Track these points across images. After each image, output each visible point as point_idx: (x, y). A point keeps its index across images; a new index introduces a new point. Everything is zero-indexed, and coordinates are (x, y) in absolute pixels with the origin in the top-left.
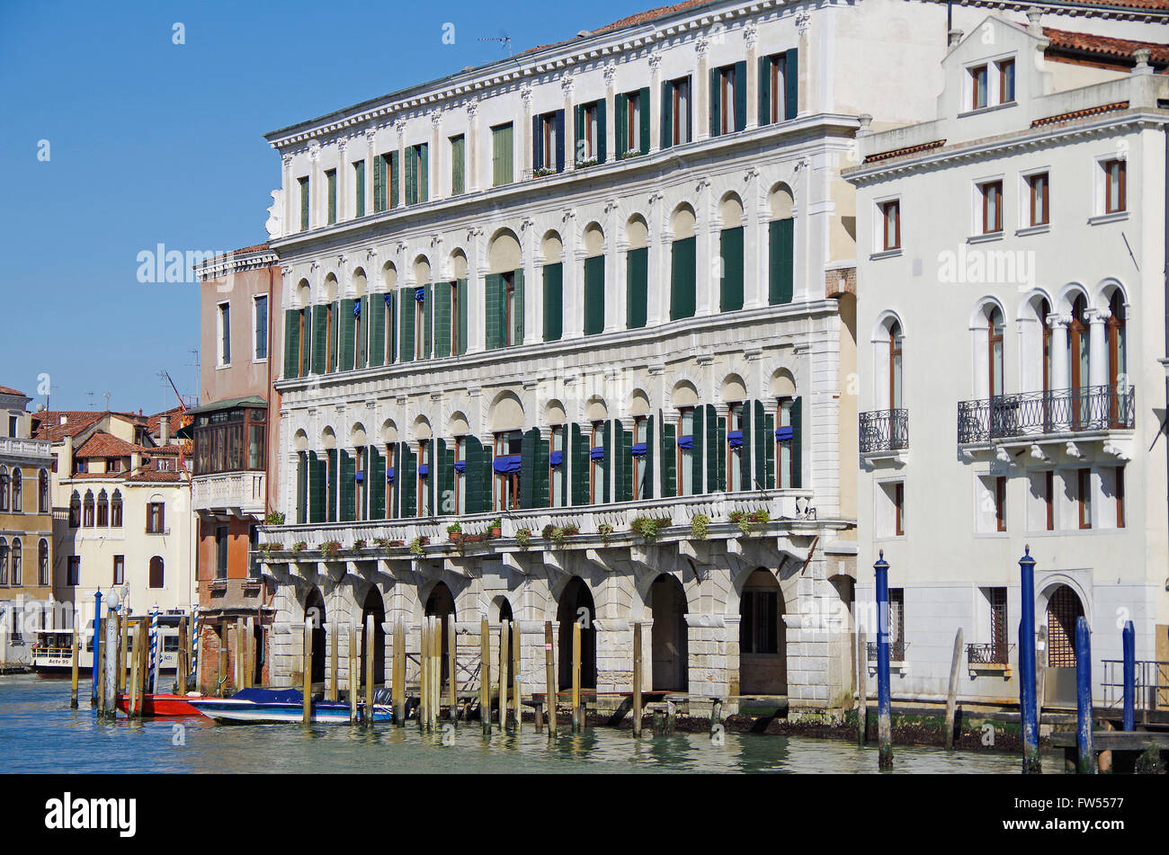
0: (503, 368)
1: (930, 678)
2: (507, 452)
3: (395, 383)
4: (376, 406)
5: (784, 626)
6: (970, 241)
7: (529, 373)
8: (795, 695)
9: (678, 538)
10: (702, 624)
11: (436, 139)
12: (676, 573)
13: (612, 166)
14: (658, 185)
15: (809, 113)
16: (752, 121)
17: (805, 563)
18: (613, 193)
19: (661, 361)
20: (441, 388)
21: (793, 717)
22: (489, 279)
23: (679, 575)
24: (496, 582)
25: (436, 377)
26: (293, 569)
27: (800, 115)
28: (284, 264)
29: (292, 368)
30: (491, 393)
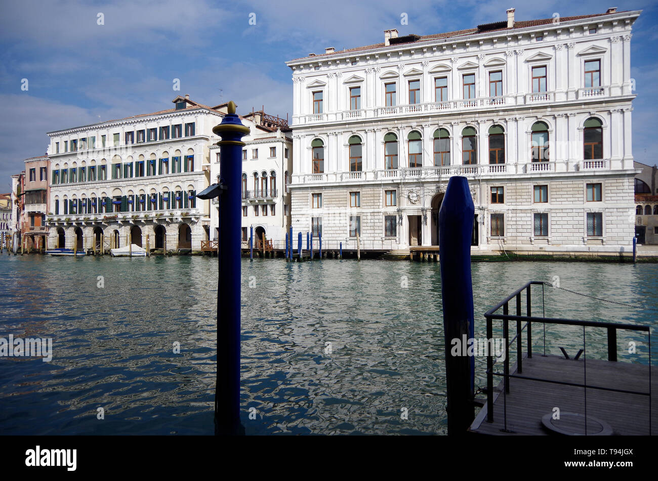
0: (117, 183)
2: (115, 200)
3: (85, 186)
4: (80, 190)
5: (191, 235)
7: (124, 184)
8: (193, 249)
9: (166, 218)
10: (170, 235)
11: (98, 136)
12: (163, 225)
13: (146, 143)
14: (159, 147)
15: (198, 135)
16: (183, 136)
17: (197, 223)
18: (147, 148)
19: (159, 183)
20: (99, 187)
21: (193, 253)
22: (113, 165)
24: (115, 227)
25: (98, 185)
26: (56, 224)
27: (196, 135)
28: (52, 160)
29: (54, 182)
30: (113, 188)
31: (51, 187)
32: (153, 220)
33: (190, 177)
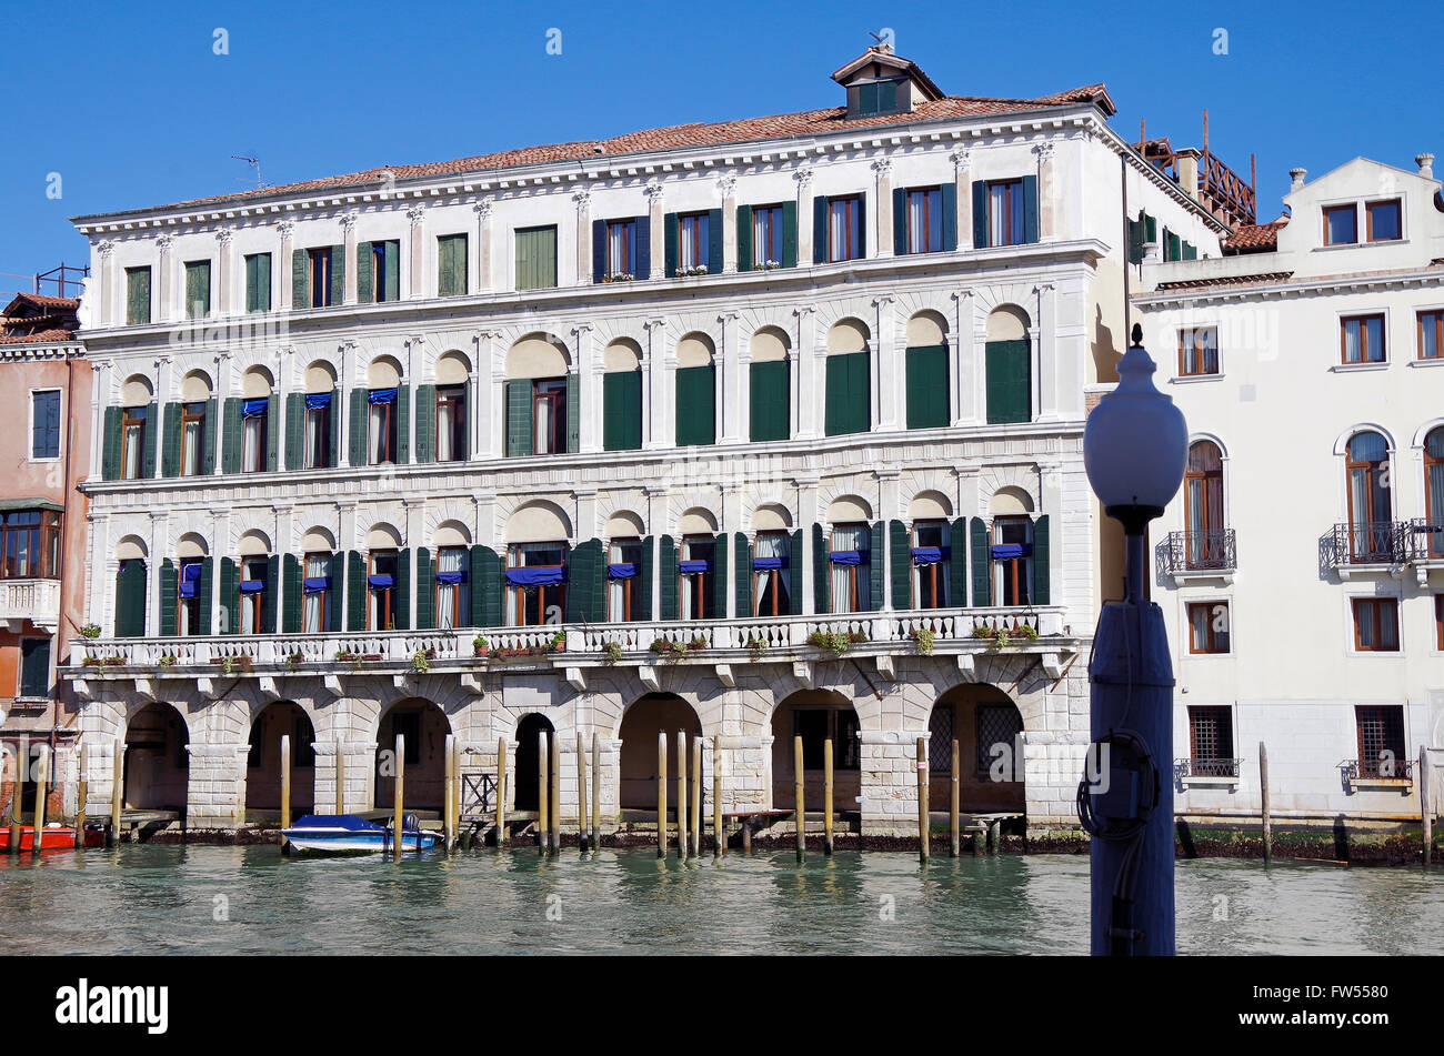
0: (539, 476)
1: (1280, 794)
2: (523, 564)
3: (333, 487)
4: (292, 511)
6: (1333, 369)
7: (583, 482)
9: (876, 653)
10: (885, 740)
11: (416, 237)
12: (841, 689)
14: (810, 298)
15: (1056, 238)
16: (965, 242)
17: (1056, 681)
18: (731, 304)
19: (815, 475)
20: (423, 495)
22: (509, 387)
23: (847, 690)
24: (532, 699)
25: (418, 482)
26: (143, 686)
27: (1044, 239)
28: (96, 358)
29: (111, 468)
30: (516, 502)
31: (90, 495)
32: (790, 665)
33: (1014, 451)
